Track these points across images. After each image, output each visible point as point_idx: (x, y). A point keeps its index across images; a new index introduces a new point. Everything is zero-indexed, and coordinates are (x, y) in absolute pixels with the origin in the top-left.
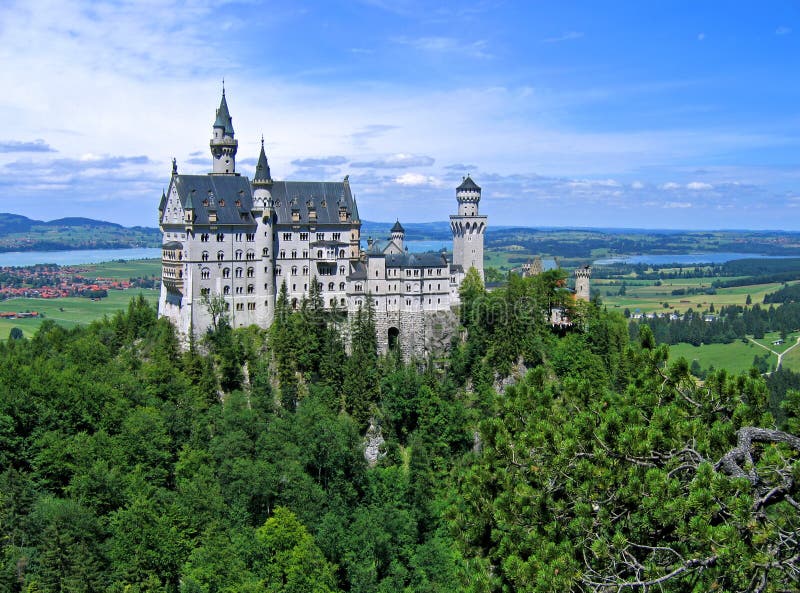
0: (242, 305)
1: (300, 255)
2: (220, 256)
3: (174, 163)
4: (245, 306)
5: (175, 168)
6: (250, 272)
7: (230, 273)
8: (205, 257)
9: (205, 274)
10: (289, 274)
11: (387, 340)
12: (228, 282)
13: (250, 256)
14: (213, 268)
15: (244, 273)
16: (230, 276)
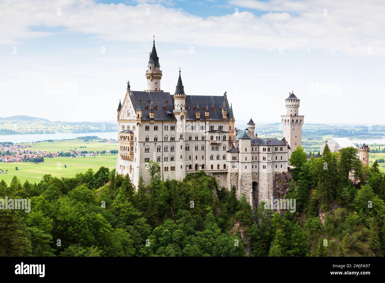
0: (167, 168)
1: (200, 138)
2: (156, 139)
3: (128, 84)
4: (169, 169)
5: (129, 87)
6: (172, 149)
7: (161, 149)
8: (147, 140)
9: (147, 150)
10: (194, 149)
11: (252, 190)
12: (160, 154)
13: (173, 139)
14: (152, 146)
15: (169, 149)
16: (161, 150)
